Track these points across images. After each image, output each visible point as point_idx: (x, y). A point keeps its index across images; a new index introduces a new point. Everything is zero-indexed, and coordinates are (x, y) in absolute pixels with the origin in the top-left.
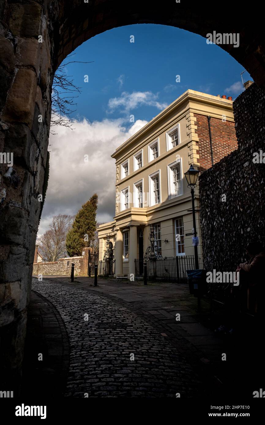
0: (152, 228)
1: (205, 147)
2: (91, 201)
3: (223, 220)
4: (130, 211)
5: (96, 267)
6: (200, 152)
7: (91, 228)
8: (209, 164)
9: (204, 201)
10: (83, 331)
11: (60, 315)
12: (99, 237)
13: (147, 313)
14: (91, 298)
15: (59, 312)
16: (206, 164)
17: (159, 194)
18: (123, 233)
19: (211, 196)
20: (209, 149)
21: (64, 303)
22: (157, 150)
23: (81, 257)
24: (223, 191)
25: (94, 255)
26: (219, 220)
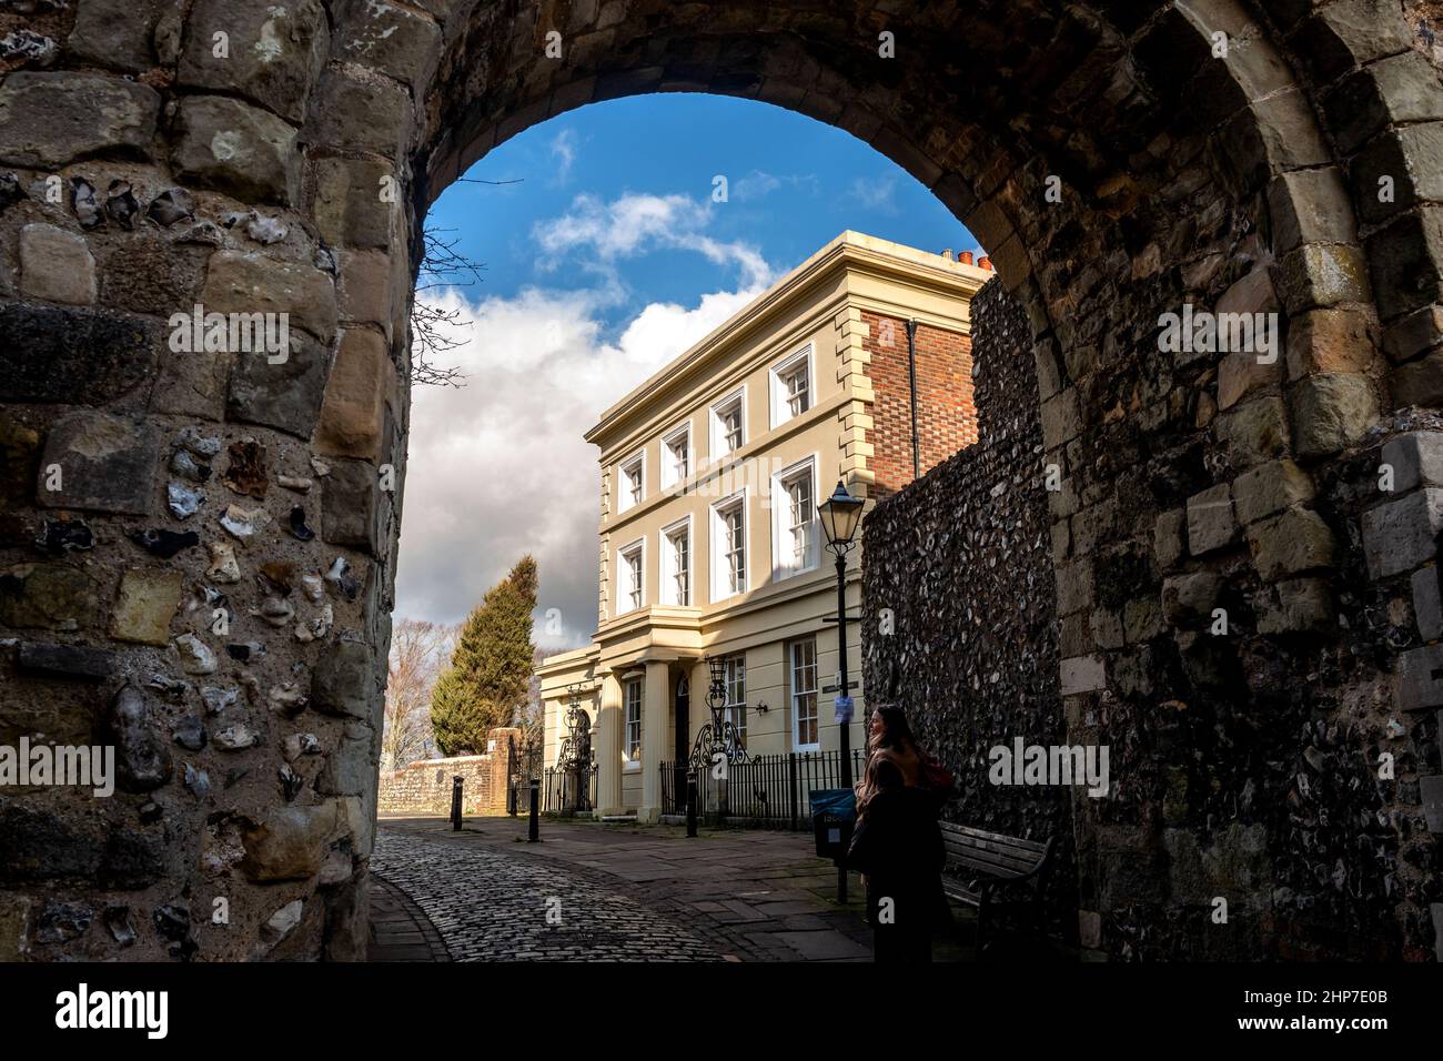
0: (717, 668)
1: (895, 421)
2: (514, 580)
3: (927, 650)
4: (647, 617)
5: (535, 786)
6: (878, 436)
7: (517, 666)
8: (905, 475)
9: (874, 591)
10: (497, 953)
11: (427, 916)
12: (544, 695)
13: (687, 909)
14: (518, 872)
15: (421, 909)
16: (895, 474)
17: (741, 565)
18: (622, 683)
19: (896, 578)
20: (905, 427)
21: (437, 886)
22: (738, 423)
23: (483, 757)
24: (929, 563)
25: (529, 751)
26: (915, 649)
